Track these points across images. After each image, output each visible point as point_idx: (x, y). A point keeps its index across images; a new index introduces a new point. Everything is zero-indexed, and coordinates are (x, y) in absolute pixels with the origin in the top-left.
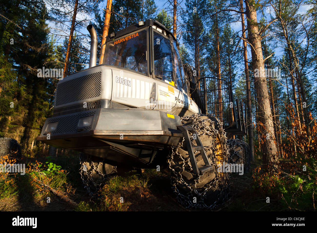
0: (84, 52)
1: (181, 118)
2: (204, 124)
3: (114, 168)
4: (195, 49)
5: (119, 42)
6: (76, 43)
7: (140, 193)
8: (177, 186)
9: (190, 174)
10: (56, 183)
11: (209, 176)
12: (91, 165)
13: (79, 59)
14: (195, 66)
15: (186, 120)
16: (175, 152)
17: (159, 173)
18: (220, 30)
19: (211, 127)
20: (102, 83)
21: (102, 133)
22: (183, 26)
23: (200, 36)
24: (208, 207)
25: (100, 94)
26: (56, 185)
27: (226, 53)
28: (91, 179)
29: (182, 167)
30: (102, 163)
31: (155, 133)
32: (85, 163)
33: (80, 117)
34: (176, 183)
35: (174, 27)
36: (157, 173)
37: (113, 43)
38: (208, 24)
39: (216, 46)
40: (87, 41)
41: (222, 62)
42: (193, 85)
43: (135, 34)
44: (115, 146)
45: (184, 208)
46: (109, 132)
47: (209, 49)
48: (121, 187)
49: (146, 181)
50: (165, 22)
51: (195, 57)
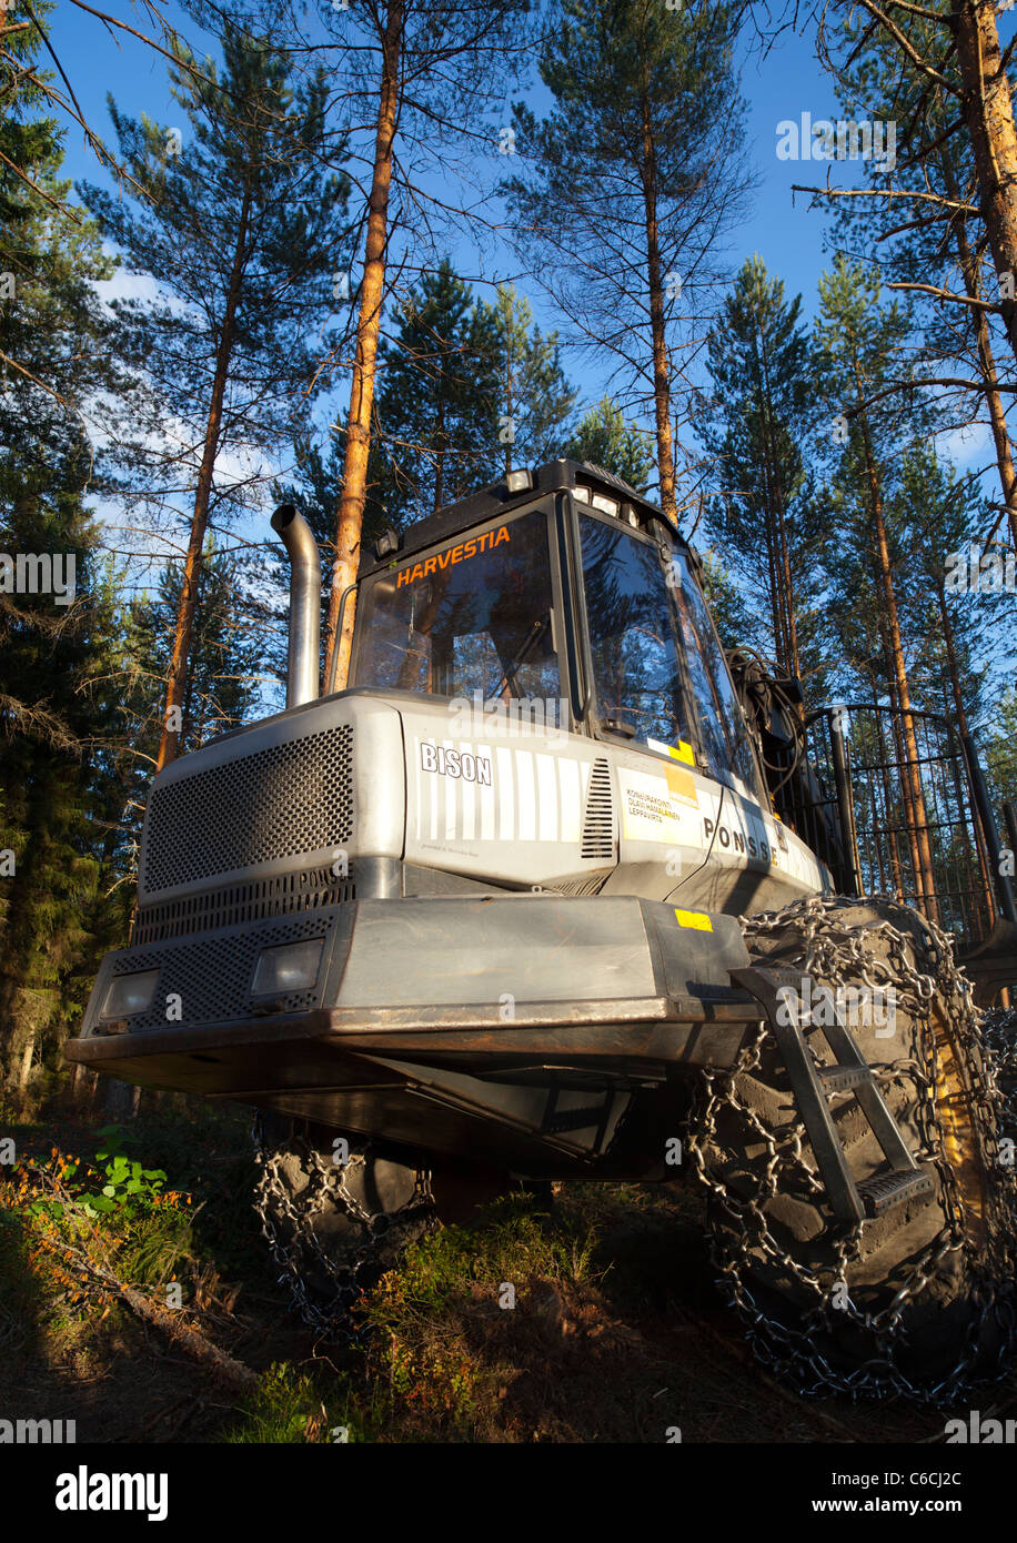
0: (252, 622)
1: (741, 923)
2: (859, 948)
3: (419, 1181)
4: (771, 570)
5: (421, 574)
6: (213, 584)
7: (557, 1310)
8: (744, 1274)
9: (811, 1213)
10: (143, 1257)
11: (908, 1219)
12: (310, 1168)
13: (230, 654)
14: (778, 650)
15: (764, 932)
16: (726, 1098)
17: (635, 1197)
18: (887, 471)
19: (896, 962)
20: (361, 778)
21: (367, 1021)
22: (703, 467)
23: (787, 505)
24: (922, 1396)
25: (349, 834)
26: (146, 1267)
27: (922, 578)
28: (312, 1238)
29: (763, 1173)
30: (362, 1158)
31: (624, 1012)
32: (278, 1157)
33: (261, 944)
34: (740, 1256)
35: (663, 477)
36: (625, 1197)
37: (392, 580)
38: (824, 450)
39: (872, 548)
40: (264, 568)
41: (909, 619)
42: (776, 749)
43: (492, 532)
44: (429, 1082)
45: (791, 1397)
46: (400, 1015)
47: (839, 565)
48: (460, 1282)
49: (581, 1249)
50: (617, 453)
51: (775, 608)
